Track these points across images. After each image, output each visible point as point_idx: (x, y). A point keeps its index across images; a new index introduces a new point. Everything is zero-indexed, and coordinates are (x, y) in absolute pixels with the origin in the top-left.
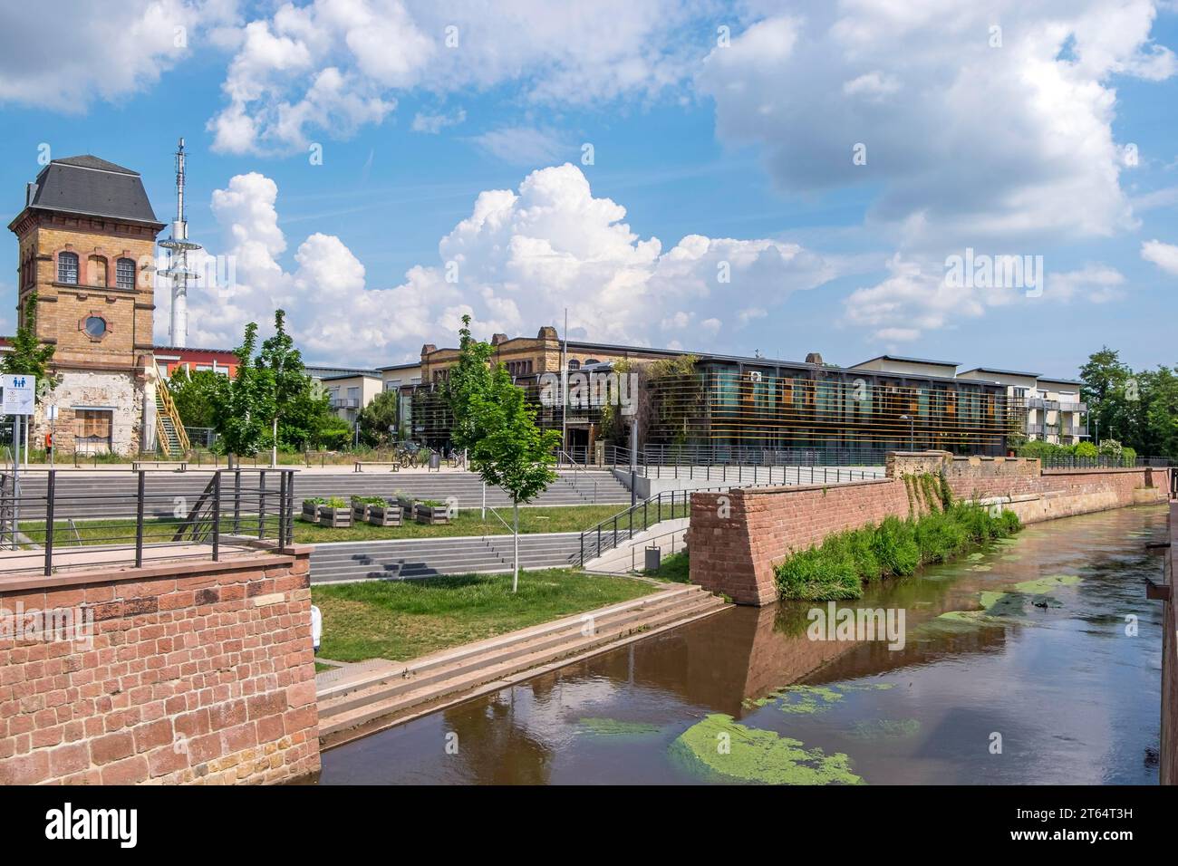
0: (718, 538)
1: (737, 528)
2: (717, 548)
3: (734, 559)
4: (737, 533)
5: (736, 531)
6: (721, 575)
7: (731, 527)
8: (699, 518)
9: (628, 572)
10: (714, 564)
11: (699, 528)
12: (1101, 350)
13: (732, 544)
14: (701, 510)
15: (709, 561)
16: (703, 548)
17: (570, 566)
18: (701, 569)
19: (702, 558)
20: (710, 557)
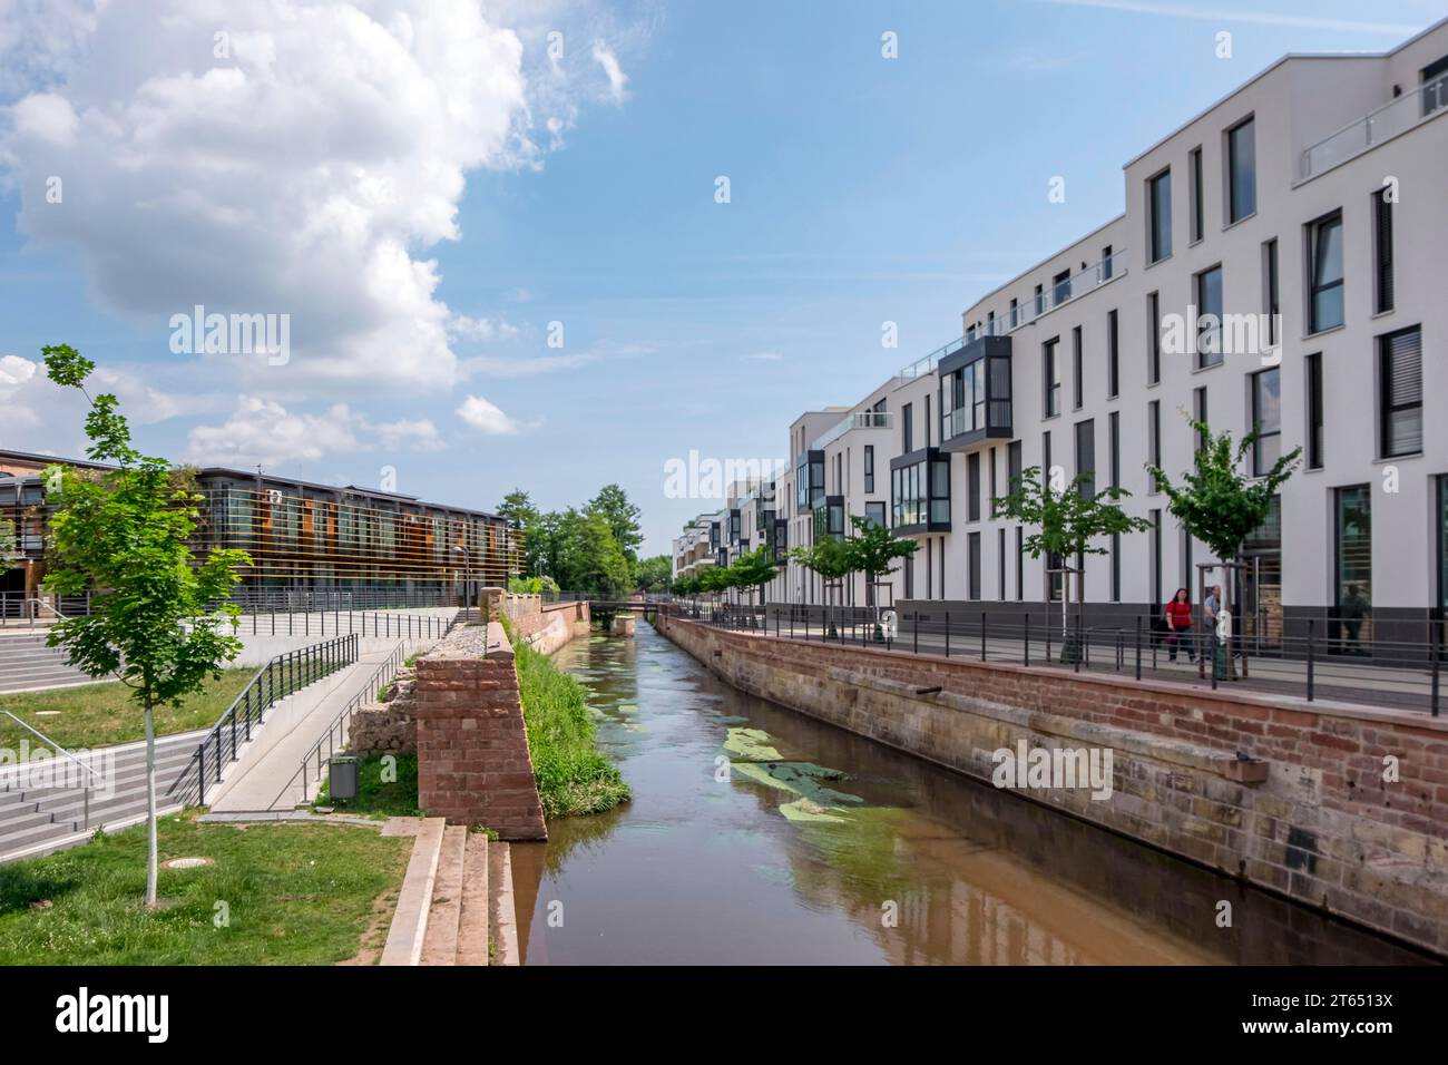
0: (469, 734)
1: (502, 716)
2: (469, 752)
3: (499, 767)
4: (504, 725)
5: (501, 721)
6: (476, 796)
7: (493, 715)
8: (436, 704)
9: (298, 808)
10: (464, 780)
11: (434, 721)
12: (514, 492)
13: (495, 743)
14: (440, 689)
15: (455, 775)
16: (443, 753)
17: (179, 807)
18: (439, 789)
19: (441, 771)
20: (457, 767)
